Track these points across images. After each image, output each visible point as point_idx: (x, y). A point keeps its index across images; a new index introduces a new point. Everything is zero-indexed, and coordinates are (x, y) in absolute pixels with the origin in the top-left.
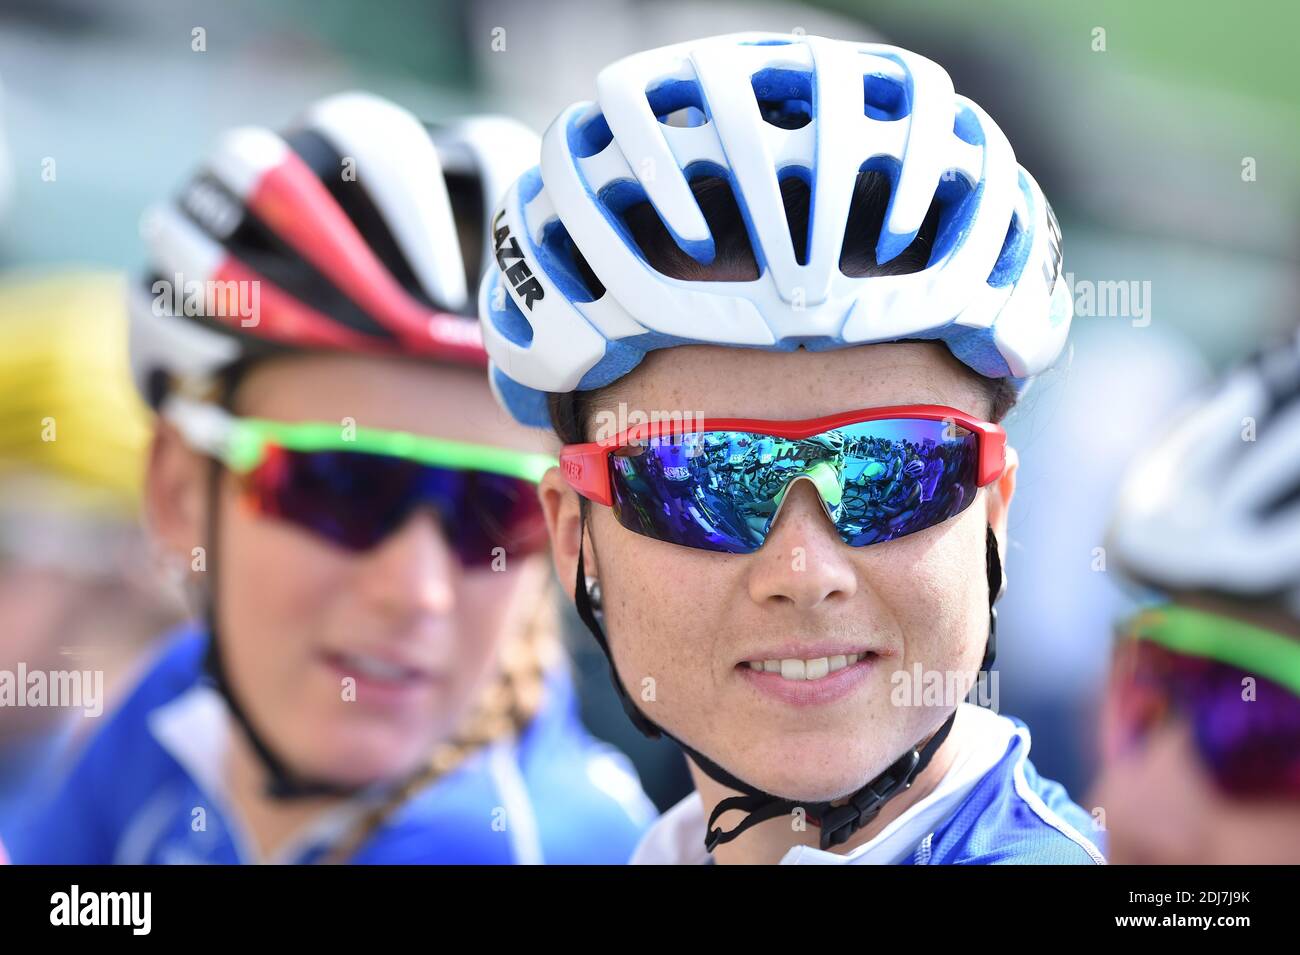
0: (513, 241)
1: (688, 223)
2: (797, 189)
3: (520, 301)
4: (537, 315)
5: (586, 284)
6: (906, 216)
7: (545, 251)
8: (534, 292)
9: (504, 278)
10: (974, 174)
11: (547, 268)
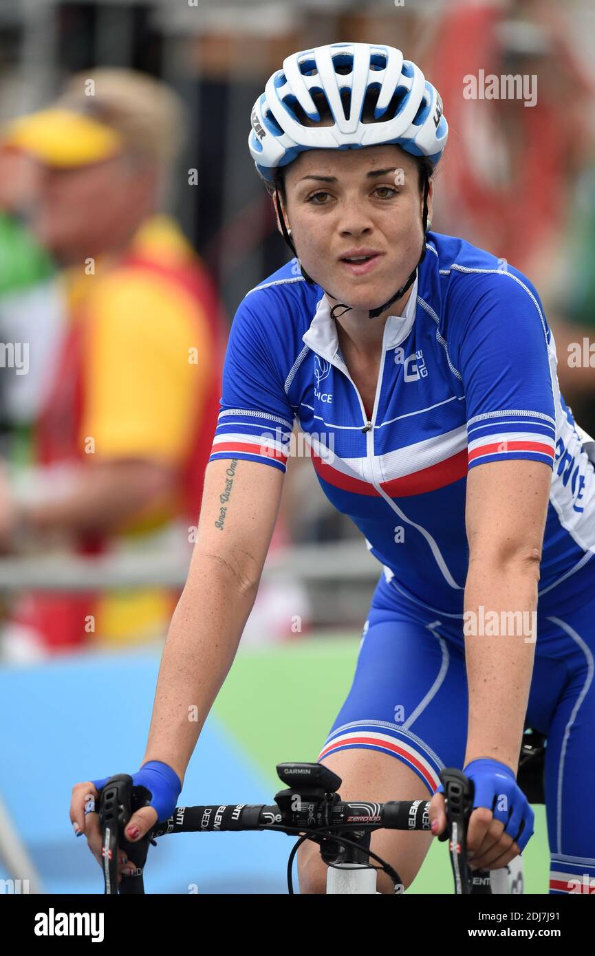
0: (257, 117)
1: (309, 107)
2: (346, 94)
3: (259, 137)
4: (264, 141)
5: (279, 131)
6: (383, 102)
7: (267, 120)
8: (262, 134)
9: (256, 134)
10: (408, 86)
11: (267, 125)
